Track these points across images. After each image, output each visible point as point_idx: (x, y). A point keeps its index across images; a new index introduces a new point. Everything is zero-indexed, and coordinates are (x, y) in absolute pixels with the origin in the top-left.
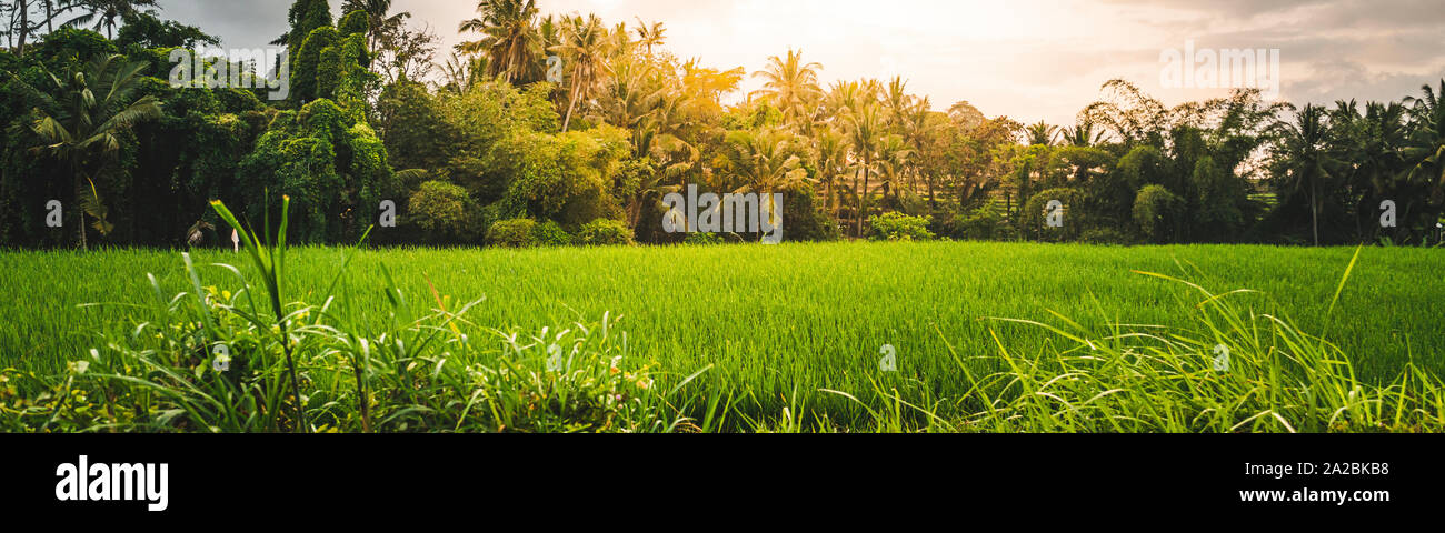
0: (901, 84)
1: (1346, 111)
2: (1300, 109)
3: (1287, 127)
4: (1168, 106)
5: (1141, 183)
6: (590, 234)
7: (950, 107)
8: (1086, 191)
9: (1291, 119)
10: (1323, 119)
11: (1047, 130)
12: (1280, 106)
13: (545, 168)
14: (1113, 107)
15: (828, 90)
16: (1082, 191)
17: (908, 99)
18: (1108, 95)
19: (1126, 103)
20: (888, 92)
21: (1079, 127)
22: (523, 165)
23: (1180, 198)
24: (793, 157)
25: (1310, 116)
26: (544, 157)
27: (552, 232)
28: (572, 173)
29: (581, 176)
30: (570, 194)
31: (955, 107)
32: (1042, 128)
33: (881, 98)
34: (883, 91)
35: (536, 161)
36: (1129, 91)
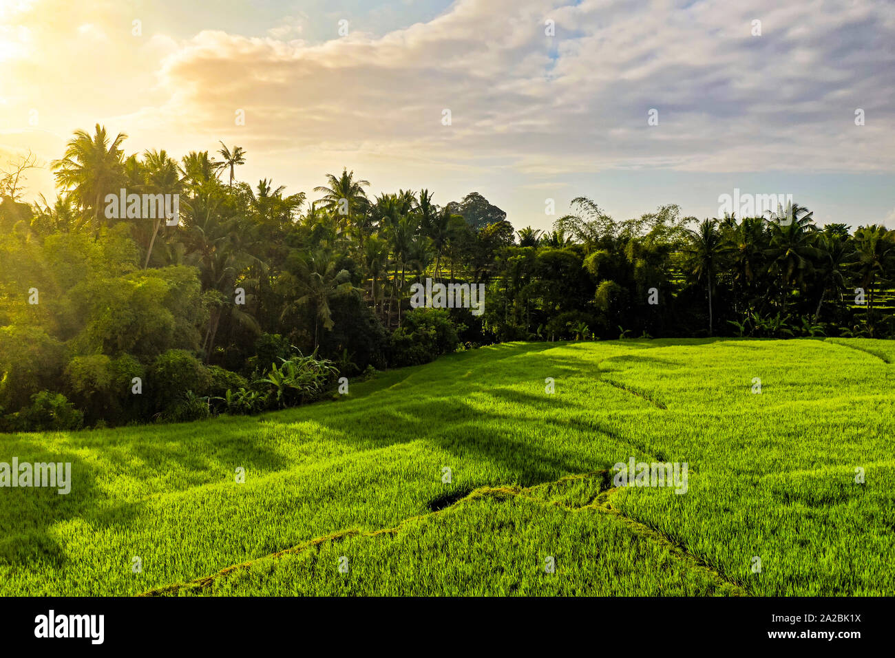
0: (429, 195)
1: (729, 222)
2: (702, 222)
3: (693, 234)
4: (616, 220)
5: (599, 279)
6: (162, 365)
7: (466, 197)
8: (561, 282)
9: (695, 228)
10: (717, 228)
11: (532, 233)
12: (688, 219)
13: (119, 310)
14: (579, 220)
15: (375, 202)
16: (558, 282)
17: (434, 208)
18: (575, 210)
19: (588, 217)
20: (419, 202)
21: (555, 233)
22: (98, 307)
23: (625, 289)
24: (343, 271)
25: (707, 227)
26: (117, 301)
27: (127, 366)
28: (145, 313)
29: (152, 316)
30: (142, 332)
31: (469, 197)
32: (530, 231)
33: (414, 206)
34: (415, 200)
35: (109, 303)
36: (590, 207)
